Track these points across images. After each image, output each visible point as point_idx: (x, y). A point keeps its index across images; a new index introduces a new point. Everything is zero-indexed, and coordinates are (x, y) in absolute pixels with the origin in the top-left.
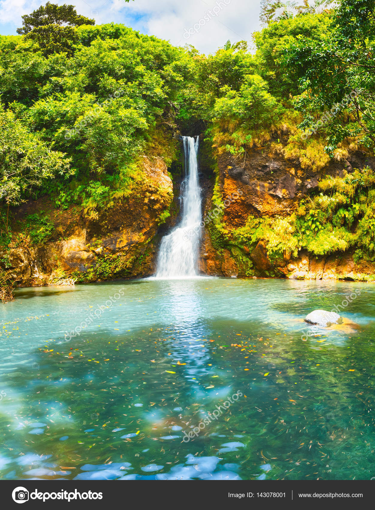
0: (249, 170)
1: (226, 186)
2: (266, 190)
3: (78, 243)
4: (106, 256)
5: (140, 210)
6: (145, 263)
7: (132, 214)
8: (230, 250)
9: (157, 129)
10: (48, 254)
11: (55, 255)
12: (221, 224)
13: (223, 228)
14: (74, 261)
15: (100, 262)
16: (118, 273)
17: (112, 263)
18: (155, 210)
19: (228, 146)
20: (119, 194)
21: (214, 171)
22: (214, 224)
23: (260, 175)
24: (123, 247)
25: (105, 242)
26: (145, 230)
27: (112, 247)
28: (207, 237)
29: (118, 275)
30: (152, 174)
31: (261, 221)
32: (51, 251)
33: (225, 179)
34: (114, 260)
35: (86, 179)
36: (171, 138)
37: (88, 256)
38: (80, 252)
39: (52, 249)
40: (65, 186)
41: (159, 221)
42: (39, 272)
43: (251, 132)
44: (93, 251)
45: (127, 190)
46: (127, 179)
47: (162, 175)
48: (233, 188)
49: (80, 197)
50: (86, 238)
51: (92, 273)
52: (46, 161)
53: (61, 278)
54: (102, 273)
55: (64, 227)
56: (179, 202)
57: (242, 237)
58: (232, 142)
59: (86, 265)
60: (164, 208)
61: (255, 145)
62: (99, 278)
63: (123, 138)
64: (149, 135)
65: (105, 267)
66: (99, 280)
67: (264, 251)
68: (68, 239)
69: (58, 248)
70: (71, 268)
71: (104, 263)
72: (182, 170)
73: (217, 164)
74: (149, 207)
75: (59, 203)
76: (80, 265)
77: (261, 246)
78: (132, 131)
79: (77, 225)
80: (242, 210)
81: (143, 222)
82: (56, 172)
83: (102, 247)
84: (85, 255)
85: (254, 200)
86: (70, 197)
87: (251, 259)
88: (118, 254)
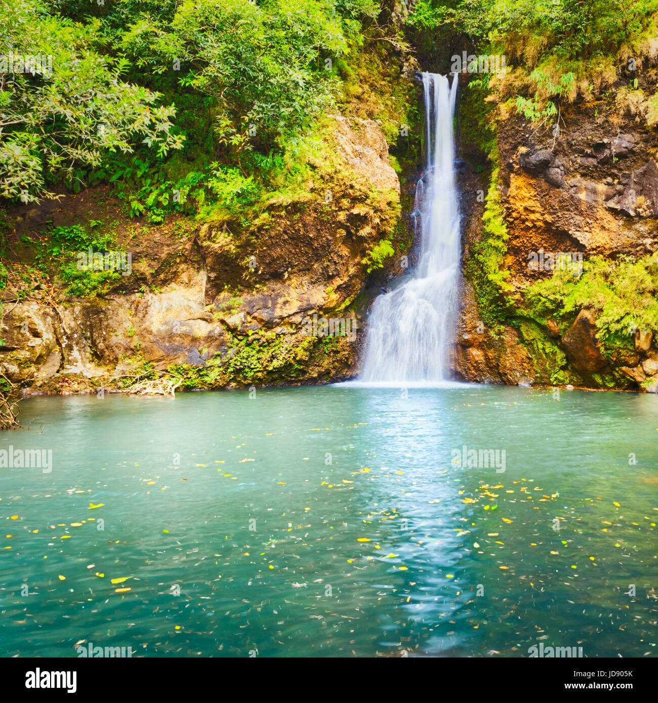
0: (565, 155)
1: (512, 191)
2: (601, 199)
3: (186, 303)
4: (250, 332)
5: (330, 238)
6: (337, 352)
7: (312, 245)
8: (517, 329)
9: (366, 52)
10: (110, 321)
11: (128, 325)
12: (501, 272)
13: (505, 280)
14: (175, 341)
15: (238, 344)
16: (278, 370)
17: (265, 350)
18: (362, 239)
19: (521, 101)
20: (283, 197)
21: (489, 156)
22: (485, 274)
23: (588, 167)
24: (289, 316)
25: (250, 302)
26: (338, 282)
27: (264, 315)
28: (470, 300)
29: (276, 376)
30: (357, 160)
31: (586, 268)
32: (117, 315)
33: (512, 175)
34: (269, 342)
35: (204, 157)
36: (398, 77)
37: (210, 332)
38: (192, 321)
39: (121, 311)
40: (154, 170)
41: (369, 263)
42: (84, 363)
43: (574, 64)
44: (223, 322)
45: (299, 191)
46: (302, 168)
47: (378, 162)
48: (528, 195)
49: (191, 199)
50: (206, 292)
51: (217, 370)
52: (109, 105)
53: (141, 378)
54: (241, 369)
55: (153, 263)
56: (413, 223)
57: (544, 300)
58: (530, 91)
59: (205, 351)
60: (381, 235)
61: (580, 96)
62: (234, 380)
63: (291, 72)
64: (349, 65)
65: (248, 357)
66: (233, 384)
67: (592, 332)
68: (163, 290)
69: (136, 309)
70: (168, 356)
71: (247, 349)
72: (419, 151)
73: (495, 141)
74: (349, 232)
75: (141, 207)
76: (190, 351)
77: (585, 322)
78: (313, 55)
79: (185, 262)
80: (546, 242)
81: (335, 263)
82: (136, 139)
83: (242, 314)
84: (202, 329)
85: (572, 221)
86: (166, 195)
87: (563, 348)
88: (278, 330)
